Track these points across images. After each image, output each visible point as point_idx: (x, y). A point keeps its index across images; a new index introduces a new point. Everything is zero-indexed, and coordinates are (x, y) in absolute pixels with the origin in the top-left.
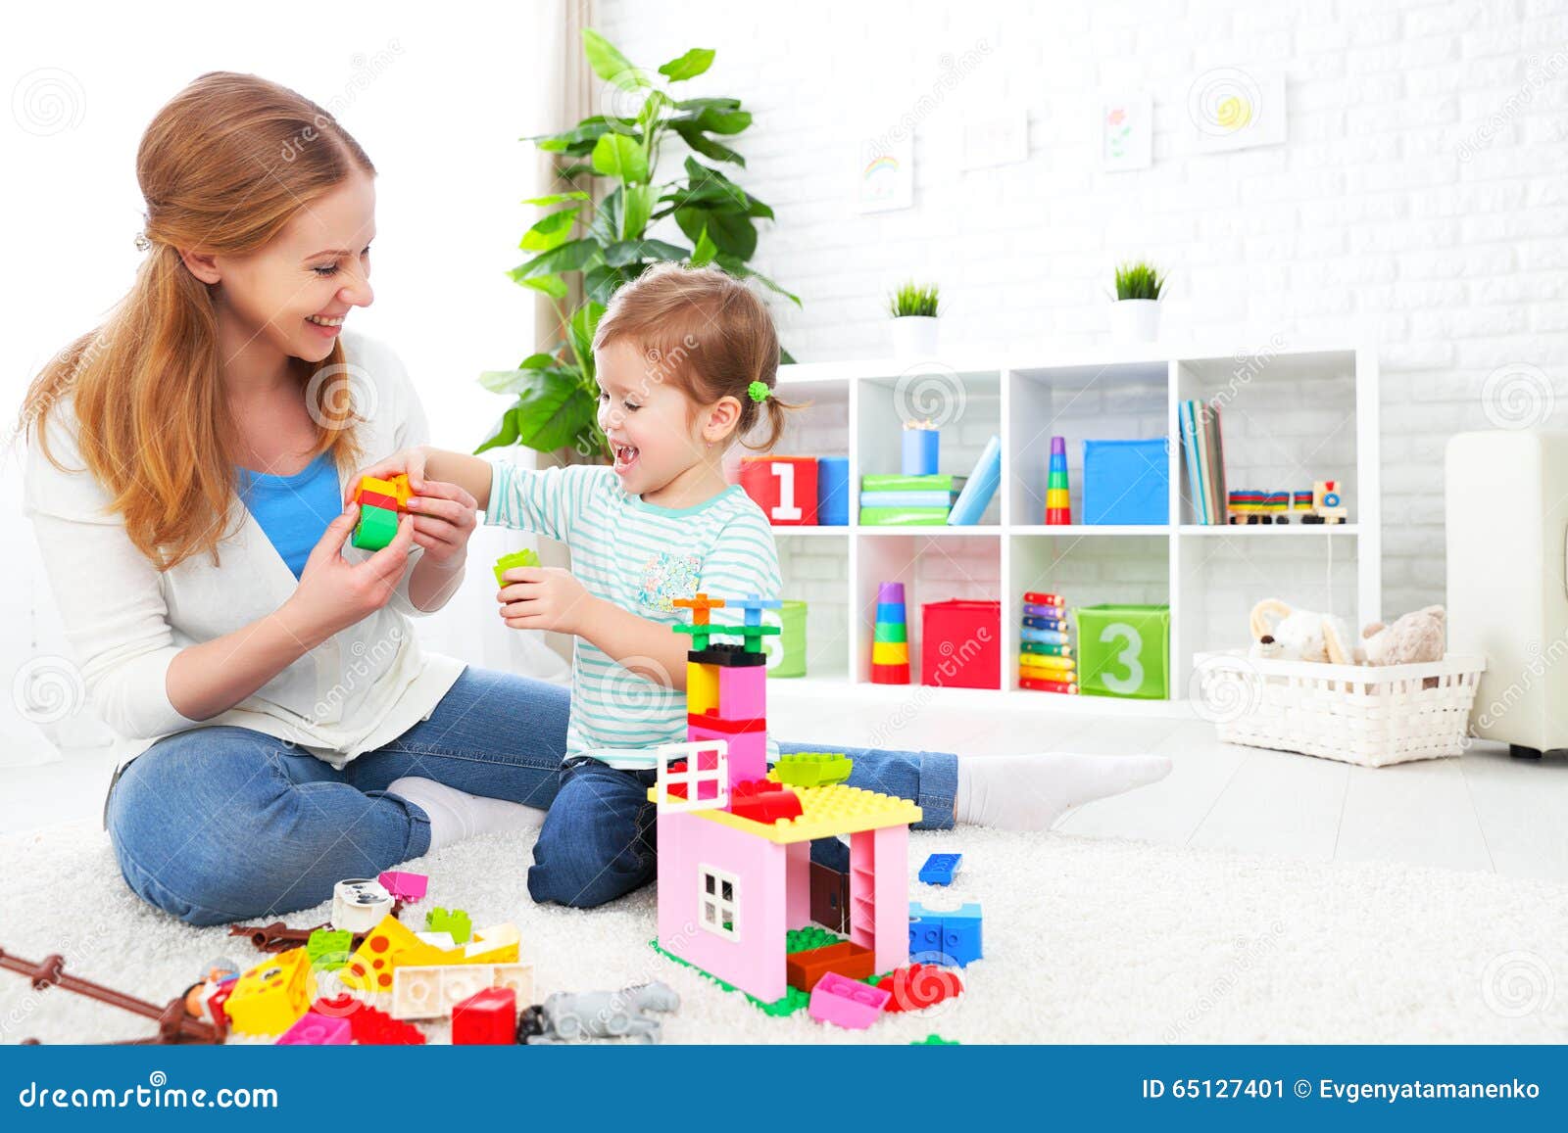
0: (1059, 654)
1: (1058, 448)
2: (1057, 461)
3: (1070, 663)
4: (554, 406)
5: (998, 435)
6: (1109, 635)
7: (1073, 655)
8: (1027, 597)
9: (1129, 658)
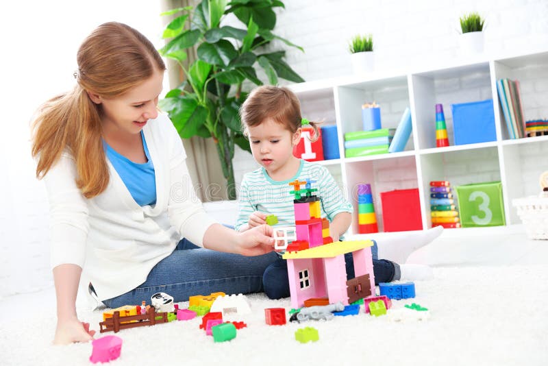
0: (450, 210)
1: (439, 110)
2: (440, 116)
3: (455, 213)
4: (188, 115)
5: (409, 107)
6: (473, 197)
7: (456, 209)
8: (431, 184)
9: (484, 207)
